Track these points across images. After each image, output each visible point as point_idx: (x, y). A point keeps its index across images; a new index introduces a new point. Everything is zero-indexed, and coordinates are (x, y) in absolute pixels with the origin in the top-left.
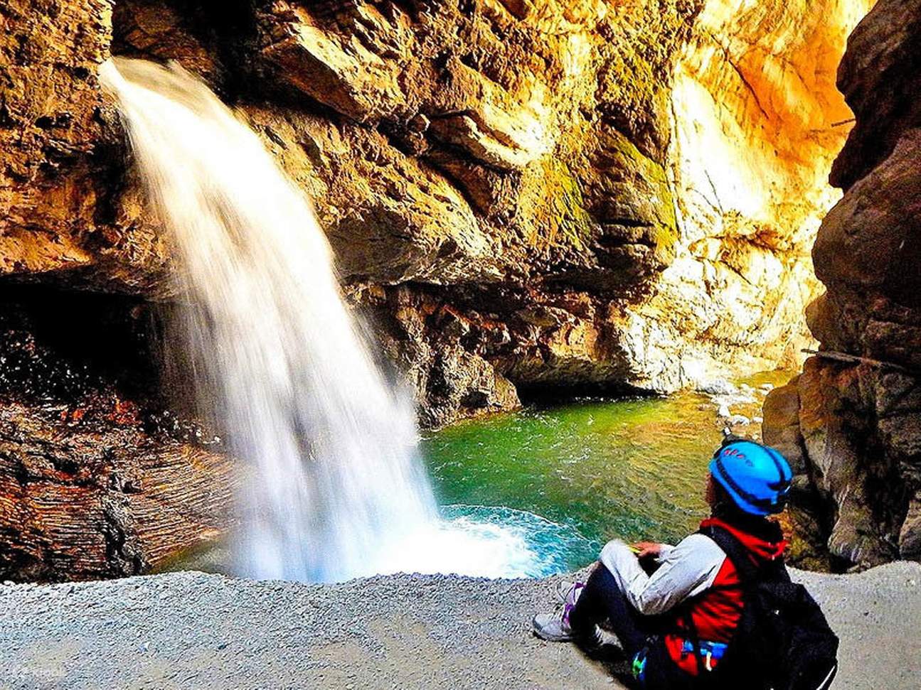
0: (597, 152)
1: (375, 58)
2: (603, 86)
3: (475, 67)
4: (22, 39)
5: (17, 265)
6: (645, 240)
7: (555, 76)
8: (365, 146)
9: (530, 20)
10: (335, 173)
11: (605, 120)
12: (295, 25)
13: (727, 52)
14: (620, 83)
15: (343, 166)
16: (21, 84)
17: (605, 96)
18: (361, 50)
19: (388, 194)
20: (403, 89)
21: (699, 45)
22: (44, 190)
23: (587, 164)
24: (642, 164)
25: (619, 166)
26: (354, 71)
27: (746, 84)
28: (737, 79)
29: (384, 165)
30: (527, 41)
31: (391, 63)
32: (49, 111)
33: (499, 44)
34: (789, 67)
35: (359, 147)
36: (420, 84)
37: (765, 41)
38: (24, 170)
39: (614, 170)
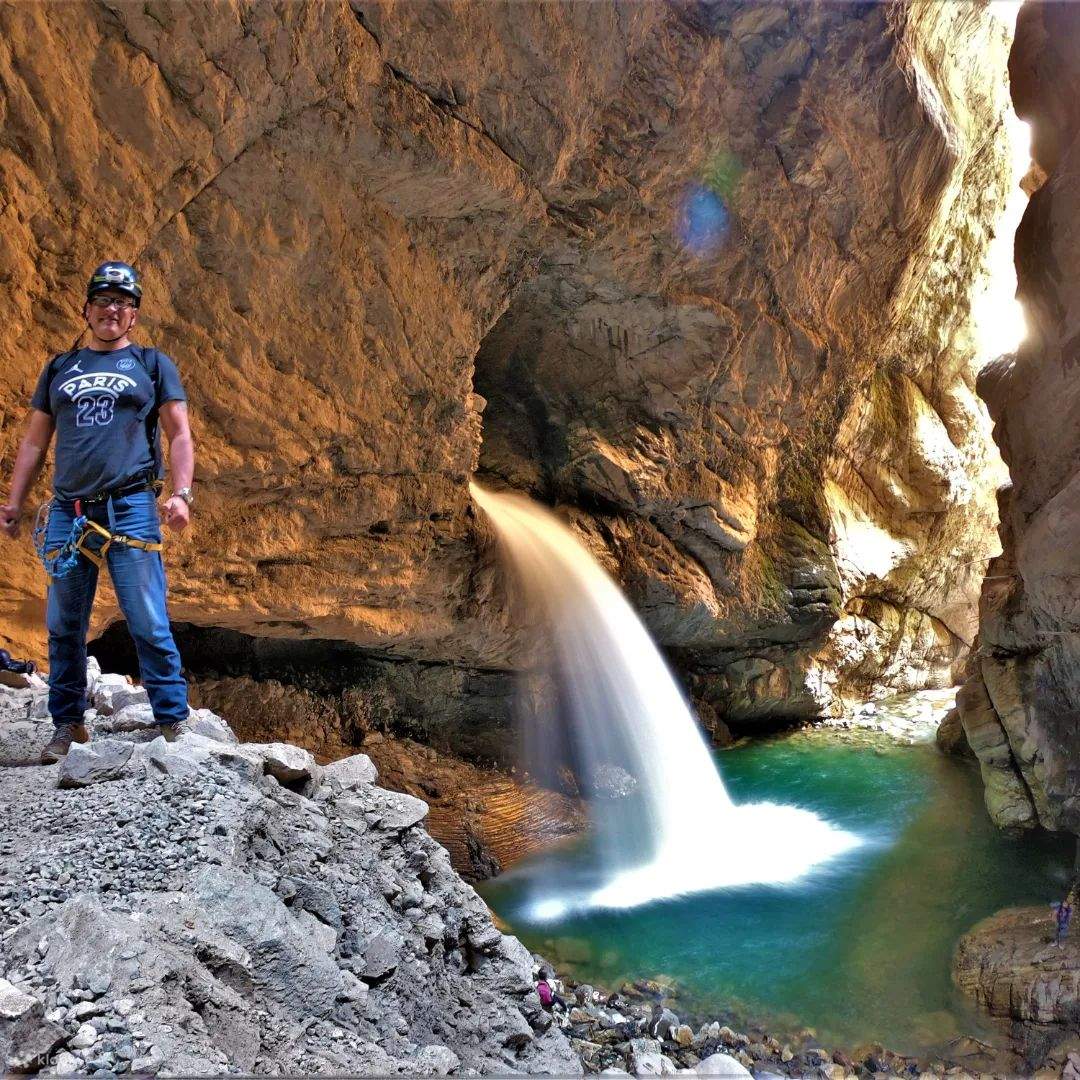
0: (781, 537)
1: (649, 463)
2: (782, 487)
3: (713, 470)
4: (429, 453)
5: (412, 630)
6: (823, 599)
7: (760, 478)
8: (643, 531)
9: (746, 436)
10: (625, 553)
11: (783, 514)
12: (596, 443)
13: (853, 462)
14: (793, 485)
15: (631, 547)
16: (425, 486)
17: (785, 495)
18: (641, 458)
19: (660, 570)
20: (669, 486)
21: (836, 458)
22: (431, 570)
23: (775, 546)
24: (813, 543)
25: (799, 545)
26: (639, 472)
27: (867, 484)
28: (860, 480)
29: (655, 547)
30: (744, 451)
31: (661, 467)
32: (439, 509)
33: (728, 453)
34: (892, 469)
35: (639, 532)
36: (680, 482)
37: (875, 452)
38: (421, 553)
39: (795, 549)
